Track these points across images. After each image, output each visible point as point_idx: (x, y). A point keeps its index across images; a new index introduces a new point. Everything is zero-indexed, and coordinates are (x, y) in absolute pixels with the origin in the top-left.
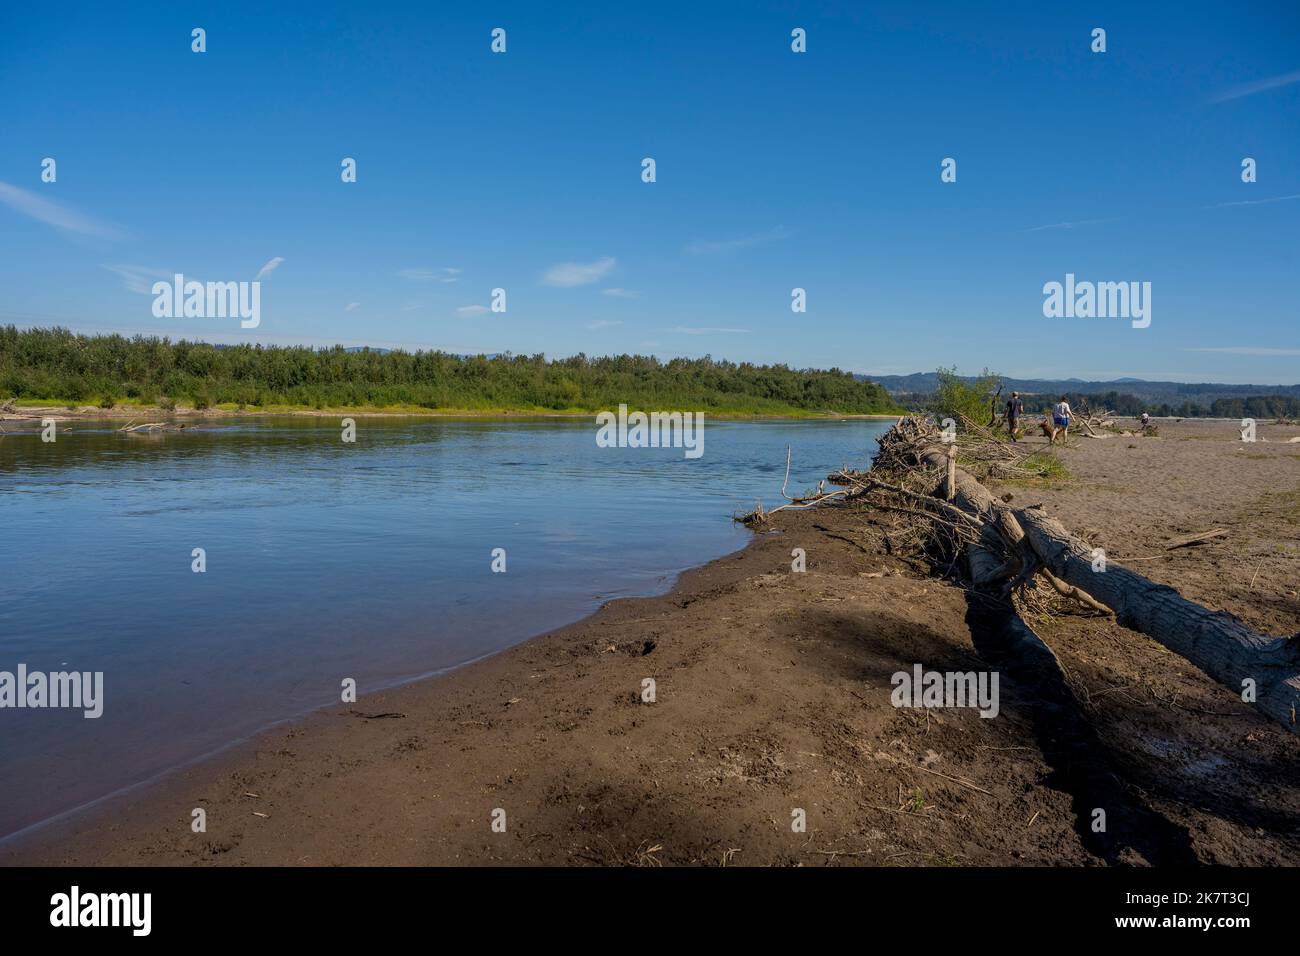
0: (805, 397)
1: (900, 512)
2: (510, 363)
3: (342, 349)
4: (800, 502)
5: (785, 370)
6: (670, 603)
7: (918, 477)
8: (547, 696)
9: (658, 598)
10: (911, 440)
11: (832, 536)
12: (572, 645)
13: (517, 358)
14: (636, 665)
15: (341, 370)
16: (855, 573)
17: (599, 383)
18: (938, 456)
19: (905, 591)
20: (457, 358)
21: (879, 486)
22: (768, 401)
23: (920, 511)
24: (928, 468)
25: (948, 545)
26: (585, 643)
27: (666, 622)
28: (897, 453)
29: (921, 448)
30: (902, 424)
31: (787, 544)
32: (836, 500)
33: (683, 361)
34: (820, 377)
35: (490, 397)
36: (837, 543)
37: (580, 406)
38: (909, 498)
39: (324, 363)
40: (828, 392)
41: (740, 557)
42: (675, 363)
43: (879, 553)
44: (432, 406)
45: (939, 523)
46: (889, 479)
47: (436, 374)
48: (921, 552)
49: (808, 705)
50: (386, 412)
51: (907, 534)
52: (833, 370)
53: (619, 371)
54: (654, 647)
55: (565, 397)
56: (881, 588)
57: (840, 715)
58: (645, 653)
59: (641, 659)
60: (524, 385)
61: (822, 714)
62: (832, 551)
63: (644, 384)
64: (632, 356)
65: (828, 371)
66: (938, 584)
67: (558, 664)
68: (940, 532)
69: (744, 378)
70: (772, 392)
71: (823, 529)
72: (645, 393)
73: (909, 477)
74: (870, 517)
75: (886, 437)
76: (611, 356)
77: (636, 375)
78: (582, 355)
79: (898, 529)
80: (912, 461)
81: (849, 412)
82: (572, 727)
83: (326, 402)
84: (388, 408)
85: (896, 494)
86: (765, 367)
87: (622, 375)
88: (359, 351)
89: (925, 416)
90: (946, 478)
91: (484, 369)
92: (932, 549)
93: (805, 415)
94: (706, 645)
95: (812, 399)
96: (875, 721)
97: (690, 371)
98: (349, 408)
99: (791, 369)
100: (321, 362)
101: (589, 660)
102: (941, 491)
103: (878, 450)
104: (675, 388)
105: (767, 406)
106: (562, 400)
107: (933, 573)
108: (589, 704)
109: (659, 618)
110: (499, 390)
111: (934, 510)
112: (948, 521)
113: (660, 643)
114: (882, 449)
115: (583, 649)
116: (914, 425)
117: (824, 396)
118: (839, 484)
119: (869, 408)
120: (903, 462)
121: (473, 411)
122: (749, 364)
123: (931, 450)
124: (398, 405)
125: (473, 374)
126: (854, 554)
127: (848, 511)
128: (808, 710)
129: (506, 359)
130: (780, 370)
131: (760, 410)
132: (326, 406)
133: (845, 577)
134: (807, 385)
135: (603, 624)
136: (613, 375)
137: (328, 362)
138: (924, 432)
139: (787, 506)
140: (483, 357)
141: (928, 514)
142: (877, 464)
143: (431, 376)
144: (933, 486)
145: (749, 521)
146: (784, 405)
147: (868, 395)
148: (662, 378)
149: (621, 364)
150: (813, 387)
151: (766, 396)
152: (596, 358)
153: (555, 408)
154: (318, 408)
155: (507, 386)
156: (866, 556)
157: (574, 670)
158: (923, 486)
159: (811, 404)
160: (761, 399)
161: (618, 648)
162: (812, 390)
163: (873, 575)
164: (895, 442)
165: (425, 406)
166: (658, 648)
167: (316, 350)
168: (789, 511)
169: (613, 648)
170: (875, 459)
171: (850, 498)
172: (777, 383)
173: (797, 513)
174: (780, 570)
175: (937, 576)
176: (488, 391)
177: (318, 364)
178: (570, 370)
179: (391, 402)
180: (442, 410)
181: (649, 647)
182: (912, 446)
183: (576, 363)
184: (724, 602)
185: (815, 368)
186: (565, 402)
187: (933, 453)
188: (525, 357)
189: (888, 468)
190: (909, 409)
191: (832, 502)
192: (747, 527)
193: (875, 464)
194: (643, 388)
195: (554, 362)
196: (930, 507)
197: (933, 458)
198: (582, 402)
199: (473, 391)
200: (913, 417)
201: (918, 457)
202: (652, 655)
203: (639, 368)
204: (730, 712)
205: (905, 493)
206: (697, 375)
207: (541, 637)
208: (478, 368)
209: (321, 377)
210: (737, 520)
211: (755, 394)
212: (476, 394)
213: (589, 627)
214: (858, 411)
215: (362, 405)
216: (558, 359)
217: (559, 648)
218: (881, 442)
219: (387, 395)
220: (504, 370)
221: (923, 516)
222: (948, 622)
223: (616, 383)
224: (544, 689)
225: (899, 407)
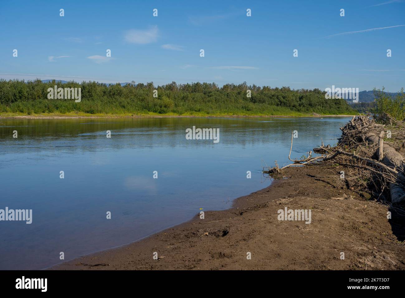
0: (300, 105)
1: (353, 167)
2: (134, 88)
3: (41, 81)
4: (298, 162)
5: (288, 90)
6: (233, 213)
7: (363, 149)
8: (177, 255)
9: (226, 211)
10: (360, 129)
11: (317, 180)
12: (185, 233)
13: (138, 85)
14: (220, 241)
15: (41, 93)
16: (329, 198)
17: (184, 98)
18: (374, 137)
19: (355, 206)
20: (105, 85)
21: (341, 153)
22: (279, 108)
23: (364, 166)
24: (369, 144)
25: (379, 184)
26: (193, 231)
27: (232, 222)
28: (352, 136)
29: (365, 133)
30: (355, 120)
31: (292, 184)
32: (318, 161)
33: (231, 86)
34: (307, 94)
35: (124, 107)
36: (320, 184)
37: (174, 112)
38: (358, 159)
39: (31, 89)
40: (313, 103)
41: (268, 190)
42: (226, 87)
43: (342, 188)
44: (92, 112)
45: (374, 172)
46: (347, 150)
47: (93, 94)
48: (365, 188)
49: (307, 258)
50: (66, 116)
51: (357, 179)
52: (315, 90)
53: (195, 92)
54: (228, 233)
55: (165, 107)
56: (343, 204)
57: (322, 262)
58: (223, 236)
59: (222, 238)
60: (143, 100)
61: (314, 262)
62: (316, 188)
63: (209, 99)
64: (202, 83)
65: (313, 90)
66: (374, 203)
67: (180, 241)
68: (374, 178)
69: (265, 95)
70: (281, 103)
71: (312, 176)
72: (210, 104)
73: (358, 148)
74: (337, 170)
75: (345, 127)
76: (190, 83)
77: (205, 94)
78: (174, 83)
79: (353, 176)
80: (360, 140)
81: (325, 113)
82: (193, 267)
83: (33, 111)
84: (67, 114)
85: (351, 158)
86: (277, 89)
87: (197, 94)
88: (50, 82)
89: (367, 116)
90: (378, 149)
91: (120, 91)
92: (371, 186)
93: (300, 115)
94: (254, 231)
95: (304, 106)
96: (340, 265)
97: (234, 91)
98: (46, 114)
99: (291, 89)
100: (30, 88)
101: (195, 239)
102: (376, 156)
103: (341, 134)
104: (227, 101)
105: (278, 110)
106: (163, 108)
107: (372, 199)
108: (199, 258)
109: (228, 220)
110: (128, 103)
111: (371, 166)
112: (379, 171)
113: (231, 231)
114: (344, 134)
115: (192, 234)
116: (361, 120)
117: (310, 105)
118: (320, 153)
119: (336, 111)
120: (355, 141)
121: (114, 115)
122: (267, 87)
123: (371, 134)
124: (73, 112)
125: (114, 94)
126: (328, 189)
127: (325, 167)
128: (306, 260)
129: (132, 86)
130: (286, 90)
131: (274, 113)
132: (33, 113)
133: (324, 199)
134: (301, 98)
135: (200, 223)
136: (192, 94)
137: (33, 88)
138: (367, 124)
139: (292, 165)
140: (119, 84)
141: (367, 167)
142: (340, 142)
143: (91, 96)
144: (371, 152)
145: (272, 172)
146: (288, 110)
147: (335, 103)
148: (219, 95)
149: (196, 88)
150: (304, 99)
151: (278, 105)
152: (182, 85)
153: (160, 113)
154: (29, 114)
155: (133, 101)
156: (335, 190)
157: (189, 244)
158: (366, 154)
159: (303, 109)
160: (275, 107)
161: (209, 233)
162: (303, 101)
163: (339, 198)
164: (350, 130)
165: (88, 112)
166: (230, 233)
167: (26, 81)
168: (293, 168)
169: (207, 234)
170: (340, 139)
171: (326, 160)
172: (284, 98)
173: (297, 169)
174: (289, 197)
175: (373, 200)
176: (122, 104)
177: (28, 90)
178: (168, 92)
179: (69, 111)
180: (97, 114)
181: (225, 233)
182: (360, 132)
183: (171, 87)
184: (261, 212)
185: (305, 89)
186: (165, 109)
187: (372, 136)
188: (143, 84)
189: (347, 144)
190: (359, 111)
191: (316, 162)
192: (270, 175)
193: (339, 142)
194: (209, 101)
195: (159, 87)
196: (369, 164)
197: (372, 138)
198: (175, 109)
199: (114, 103)
200: (361, 116)
201: (364, 138)
202: (227, 237)
203: (206, 90)
204: (269, 261)
205: (355, 157)
206: (239, 93)
207: (170, 229)
208: (117, 91)
209: (30, 96)
210: (266, 172)
211: (272, 104)
212: (116, 106)
213: (193, 225)
214: (330, 113)
215: (53, 112)
216: (161, 86)
217: (180, 234)
218: (343, 130)
219: (67, 107)
220: (131, 92)
221: (366, 169)
222: (377, 221)
223: (193, 99)
224: (175, 252)
225: (354, 110)
